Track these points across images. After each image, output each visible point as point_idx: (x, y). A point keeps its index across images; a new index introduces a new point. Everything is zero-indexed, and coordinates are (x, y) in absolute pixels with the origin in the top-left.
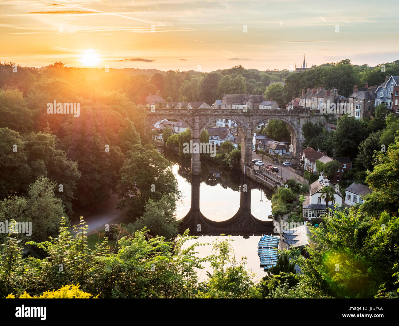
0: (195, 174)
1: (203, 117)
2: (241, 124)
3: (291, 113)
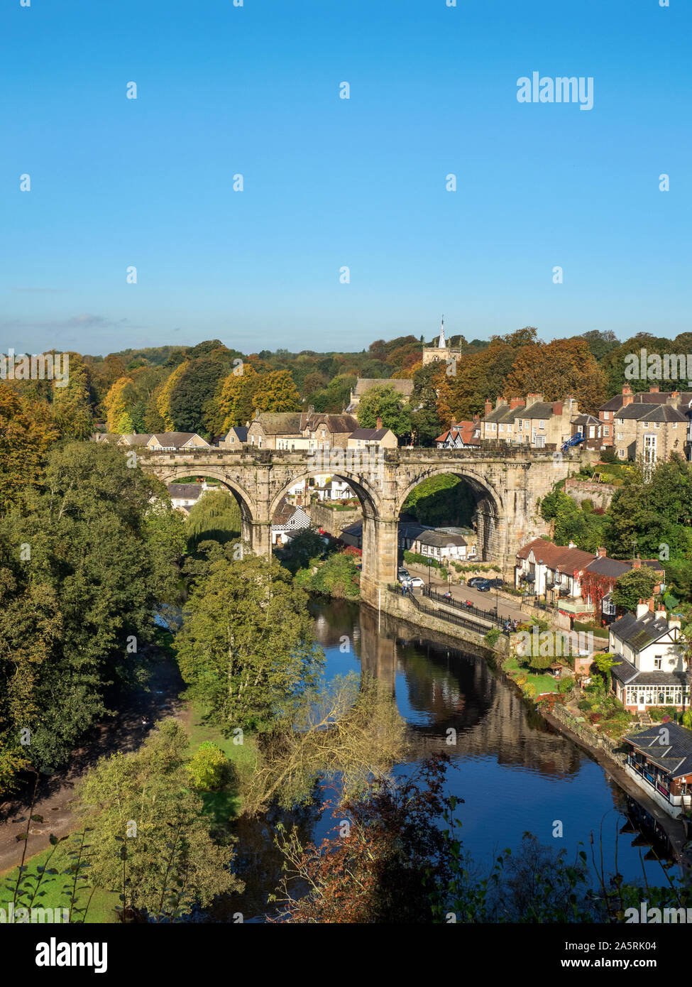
1: (278, 471)
2: (370, 487)
3: (487, 457)
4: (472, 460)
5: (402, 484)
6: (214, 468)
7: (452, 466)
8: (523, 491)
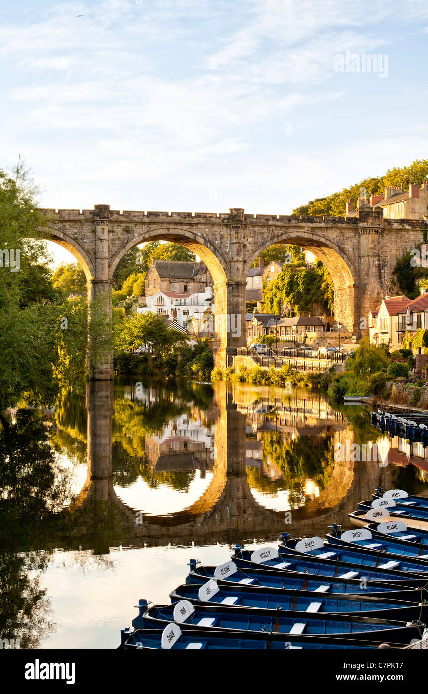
0: (98, 376)
1: (118, 229)
3: (338, 222)
4: (322, 225)
5: (249, 247)
6: (51, 224)
7: (303, 230)
8: (377, 257)
